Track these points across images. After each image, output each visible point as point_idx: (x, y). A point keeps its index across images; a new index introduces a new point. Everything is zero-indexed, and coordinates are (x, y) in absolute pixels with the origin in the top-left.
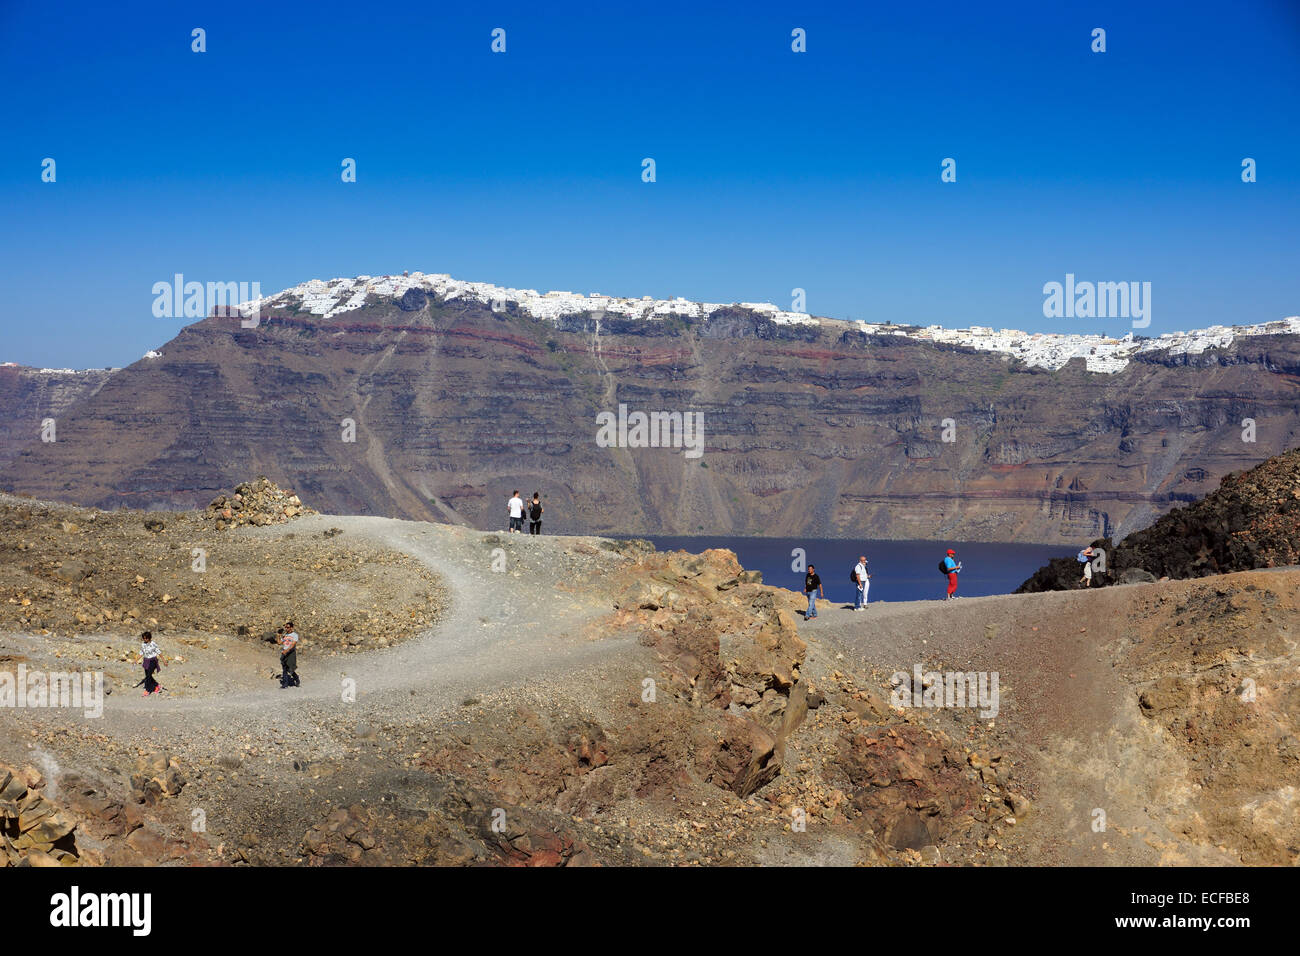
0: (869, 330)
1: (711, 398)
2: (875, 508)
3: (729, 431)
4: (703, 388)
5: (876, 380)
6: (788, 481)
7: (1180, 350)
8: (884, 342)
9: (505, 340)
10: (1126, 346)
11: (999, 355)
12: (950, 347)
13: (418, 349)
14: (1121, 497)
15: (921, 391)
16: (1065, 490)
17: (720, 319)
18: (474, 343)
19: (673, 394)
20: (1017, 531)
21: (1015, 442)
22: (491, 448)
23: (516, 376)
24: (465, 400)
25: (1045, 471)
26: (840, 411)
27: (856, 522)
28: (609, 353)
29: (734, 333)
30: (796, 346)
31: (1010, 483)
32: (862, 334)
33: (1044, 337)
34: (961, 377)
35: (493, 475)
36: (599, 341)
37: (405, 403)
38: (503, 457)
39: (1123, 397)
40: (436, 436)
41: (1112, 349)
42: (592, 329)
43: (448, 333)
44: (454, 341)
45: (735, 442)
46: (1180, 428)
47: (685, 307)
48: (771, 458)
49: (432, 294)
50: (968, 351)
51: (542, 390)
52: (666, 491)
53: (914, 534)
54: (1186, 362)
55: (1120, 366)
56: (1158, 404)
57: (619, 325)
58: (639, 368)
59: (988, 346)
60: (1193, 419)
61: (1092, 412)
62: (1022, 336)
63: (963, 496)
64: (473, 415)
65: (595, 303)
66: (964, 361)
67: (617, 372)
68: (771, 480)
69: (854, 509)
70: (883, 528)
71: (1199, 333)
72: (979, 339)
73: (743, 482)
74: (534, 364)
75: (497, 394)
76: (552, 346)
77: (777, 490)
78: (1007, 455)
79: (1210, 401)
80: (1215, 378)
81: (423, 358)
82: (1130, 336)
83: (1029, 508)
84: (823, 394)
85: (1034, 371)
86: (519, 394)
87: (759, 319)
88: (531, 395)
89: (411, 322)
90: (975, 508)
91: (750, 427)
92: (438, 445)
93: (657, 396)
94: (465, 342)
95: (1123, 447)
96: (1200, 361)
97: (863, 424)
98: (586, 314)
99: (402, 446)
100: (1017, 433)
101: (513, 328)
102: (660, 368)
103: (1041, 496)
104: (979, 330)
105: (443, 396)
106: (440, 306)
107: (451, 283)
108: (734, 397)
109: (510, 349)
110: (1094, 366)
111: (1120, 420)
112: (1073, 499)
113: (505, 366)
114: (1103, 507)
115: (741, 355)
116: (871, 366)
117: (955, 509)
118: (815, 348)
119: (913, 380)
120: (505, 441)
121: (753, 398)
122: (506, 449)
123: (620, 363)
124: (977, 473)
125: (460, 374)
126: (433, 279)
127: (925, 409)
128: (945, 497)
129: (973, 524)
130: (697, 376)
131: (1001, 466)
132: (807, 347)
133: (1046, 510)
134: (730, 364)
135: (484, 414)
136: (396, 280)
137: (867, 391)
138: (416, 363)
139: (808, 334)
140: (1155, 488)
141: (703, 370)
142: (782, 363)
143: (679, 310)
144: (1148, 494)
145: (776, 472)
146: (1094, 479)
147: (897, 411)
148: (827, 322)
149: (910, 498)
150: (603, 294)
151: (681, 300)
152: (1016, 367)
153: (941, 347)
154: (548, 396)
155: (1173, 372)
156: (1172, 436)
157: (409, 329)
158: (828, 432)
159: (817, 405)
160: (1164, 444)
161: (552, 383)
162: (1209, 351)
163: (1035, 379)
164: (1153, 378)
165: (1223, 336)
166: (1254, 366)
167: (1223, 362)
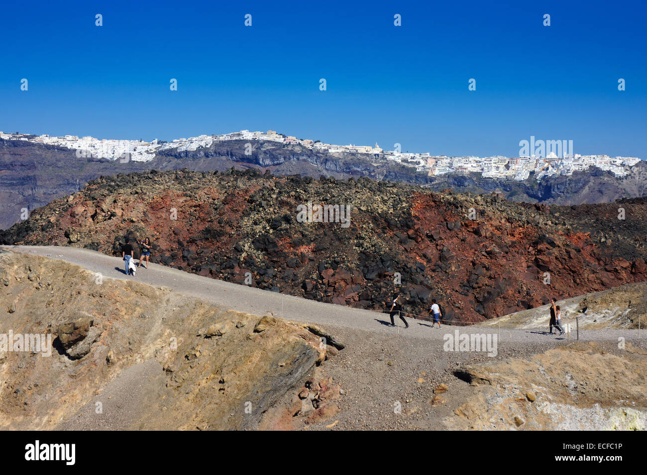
0: (6, 137)
5: (10, 166)
7: (183, 149)
8: (15, 144)
10: (154, 146)
11: (82, 152)
12: (53, 147)
15: (37, 173)
32: (2, 140)
33: (107, 142)
34: (60, 164)
41: (146, 148)
50: (64, 150)
54: (186, 156)
55: (151, 157)
59: (75, 147)
62: (96, 142)
66: (62, 155)
71: (194, 139)
72: (68, 142)
80: (203, 164)
82: (156, 141)
85: (102, 161)
96: (194, 155)
104: (70, 137)
110: (136, 158)
116: (7, 158)
119: (32, 166)
127: (39, 183)
137: (5, 172)
147: (22, 184)
152: (92, 158)
153: (48, 147)
155: (179, 161)
162: (200, 149)
163: (102, 166)
164: (168, 165)
165: (207, 141)
166: (224, 158)
167: (207, 156)
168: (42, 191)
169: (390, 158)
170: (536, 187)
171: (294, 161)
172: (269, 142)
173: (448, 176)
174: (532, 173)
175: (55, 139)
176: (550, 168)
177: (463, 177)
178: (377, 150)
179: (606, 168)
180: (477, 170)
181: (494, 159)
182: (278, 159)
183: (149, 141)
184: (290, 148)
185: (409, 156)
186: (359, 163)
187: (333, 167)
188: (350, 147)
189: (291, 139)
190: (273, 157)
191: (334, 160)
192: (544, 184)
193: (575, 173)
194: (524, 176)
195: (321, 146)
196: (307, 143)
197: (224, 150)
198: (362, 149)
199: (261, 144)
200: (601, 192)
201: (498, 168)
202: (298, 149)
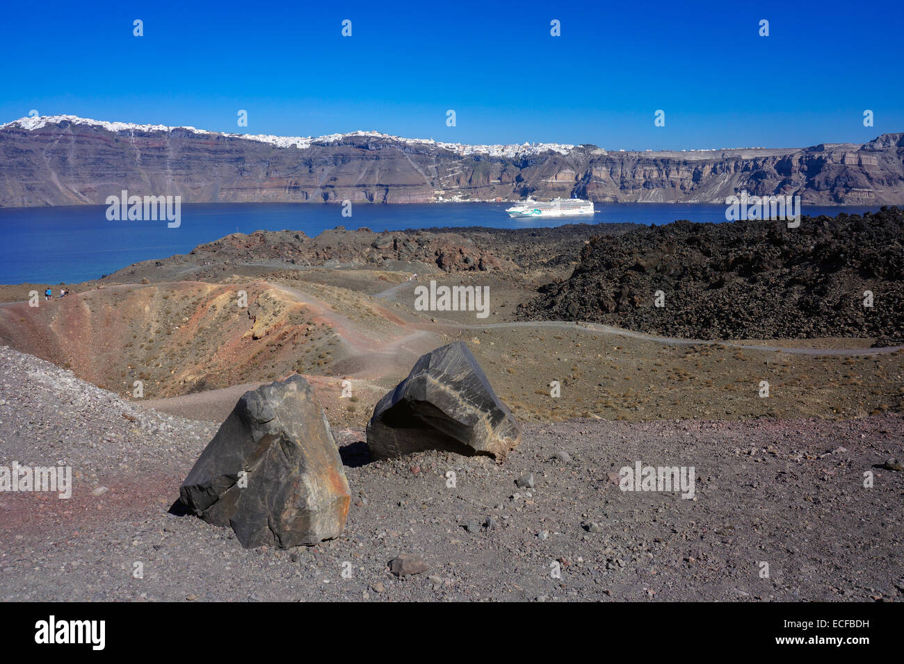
0: (226, 135)
1: (174, 158)
2: (232, 192)
3: (181, 168)
4: (171, 154)
5: (229, 152)
6: (203, 184)
7: (326, 141)
8: (231, 139)
9: (99, 138)
10: (309, 140)
11: (269, 143)
12: (253, 141)
13: (68, 141)
14: (310, 187)
15: (245, 155)
16: (293, 185)
17: (176, 132)
18: (88, 139)
19: (161, 156)
20: (278, 198)
21: (276, 171)
22: (97, 175)
23: (105, 150)
24: (86, 159)
25: (286, 179)
26: (219, 162)
27: (226, 197)
28: (137, 143)
29: (180, 137)
30: (202, 141)
31: (275, 183)
32: (224, 137)
33: (282, 138)
34: (257, 150)
35: (99, 184)
36: (133, 139)
37: (64, 160)
38: (103, 177)
39: (309, 157)
40: (77, 171)
41: (304, 141)
42: (130, 135)
43: (78, 136)
44: (81, 139)
45: (184, 172)
46: (327, 165)
47: (162, 128)
48: (196, 177)
49: (70, 122)
50: (259, 142)
51: (115, 155)
52: (161, 188)
53: (245, 201)
54: (328, 145)
55: (308, 146)
56: (320, 158)
57: (140, 134)
58: (148, 148)
59: (265, 141)
60: (331, 162)
61: (300, 161)
62: (276, 138)
63: (260, 188)
64: (90, 164)
65: (131, 126)
66: (258, 145)
67: (141, 149)
68: (196, 184)
69: (225, 193)
70: (235, 199)
71: (332, 136)
72: (261, 138)
73: (187, 185)
74: (111, 146)
75: (98, 157)
76: (117, 141)
77: (199, 187)
78: (273, 175)
79: (336, 157)
80: (337, 149)
81: (69, 144)
82: (310, 137)
83: (282, 191)
84: (213, 156)
85: (280, 148)
86: (106, 157)
87: (189, 132)
88: (110, 157)
89: (63, 132)
90: (265, 191)
91: (189, 167)
92: (78, 174)
93: (155, 157)
94: (85, 139)
95: (310, 171)
96: (333, 144)
97: (226, 166)
98: (128, 130)
99: (64, 174)
100: (277, 167)
101: (101, 134)
102: (156, 148)
103: (285, 187)
104: (261, 136)
105: (78, 157)
106: (74, 126)
107: (77, 119)
108: (182, 158)
109: (101, 141)
110: (299, 146)
111: (309, 163)
112: (296, 188)
113: (100, 147)
114: (305, 190)
115: (183, 144)
116: (228, 147)
117: (258, 192)
118: (209, 141)
119: (242, 152)
120: (102, 173)
121: (189, 158)
122: (103, 175)
123: (141, 147)
124: (264, 181)
125: (84, 150)
126: (70, 117)
127: (246, 161)
128: (255, 188)
129: (264, 196)
130: (169, 151)
131: (272, 178)
132: (206, 141)
133: (287, 192)
134: (180, 146)
135: (94, 164)
136: (56, 117)
137: (226, 155)
138: (67, 146)
139: (207, 137)
140: (320, 184)
141: (171, 148)
142: (198, 146)
143: (161, 129)
144: (319, 185)
145: (198, 182)
146: (302, 182)
147: (237, 161)
148: (212, 133)
149: (243, 189)
150: (133, 123)
151: (161, 125)
152: (274, 147)
153: (250, 141)
154: (116, 157)
155: (324, 148)
156: (325, 168)
157: (63, 134)
158: (215, 168)
159: (210, 160)
160: (323, 170)
161: (118, 153)
162: (335, 141)
163: (281, 151)
164: (318, 150)
165: (339, 137)
166: (349, 146)
167: (339, 145)
168: (248, 165)
169: (440, 146)
170: (519, 161)
171: (388, 147)
172: (374, 137)
173: (471, 155)
174: (517, 154)
175: (254, 136)
176: (527, 151)
177: (479, 156)
178: (432, 142)
179: (557, 151)
180: (487, 152)
181: (496, 146)
182: (379, 146)
183: (306, 137)
184: (385, 140)
185: (449, 145)
186: (423, 148)
187: (409, 151)
188: (417, 140)
189: (386, 135)
190: (377, 145)
191: (410, 147)
192: (524, 159)
193: (541, 153)
194: (512, 155)
195: (401, 139)
196: (394, 138)
197: (349, 141)
198: (424, 141)
199: (369, 138)
200: (555, 163)
201: (498, 151)
202: (390, 141)
